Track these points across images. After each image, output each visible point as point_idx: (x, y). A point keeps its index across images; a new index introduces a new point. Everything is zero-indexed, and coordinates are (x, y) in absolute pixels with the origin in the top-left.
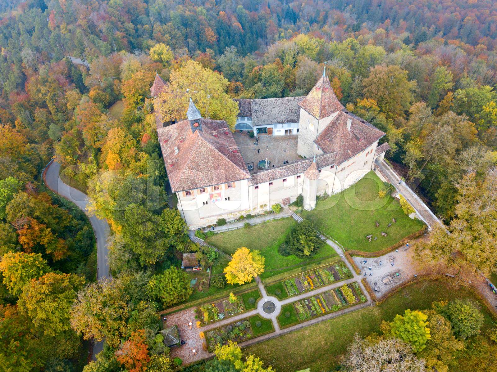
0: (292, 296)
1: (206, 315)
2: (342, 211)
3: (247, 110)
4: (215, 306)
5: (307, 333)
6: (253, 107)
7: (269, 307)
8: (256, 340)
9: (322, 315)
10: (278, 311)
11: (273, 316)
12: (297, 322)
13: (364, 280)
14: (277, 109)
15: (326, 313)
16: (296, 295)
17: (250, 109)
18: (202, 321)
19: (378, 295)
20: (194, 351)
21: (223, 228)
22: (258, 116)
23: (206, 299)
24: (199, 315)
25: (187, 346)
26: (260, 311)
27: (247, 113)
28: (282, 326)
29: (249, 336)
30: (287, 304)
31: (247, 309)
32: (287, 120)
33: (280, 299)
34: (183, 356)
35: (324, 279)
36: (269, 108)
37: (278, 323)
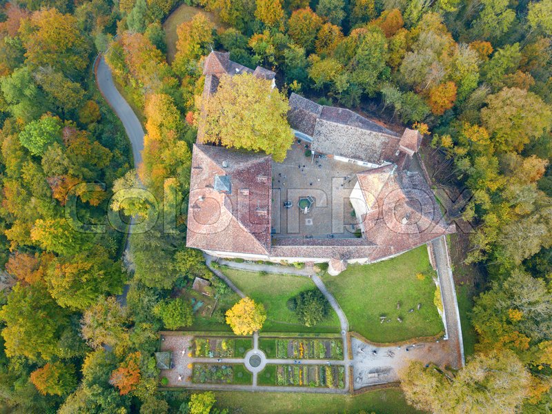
0: (279, 358)
1: (198, 348)
2: (367, 283)
3: (310, 126)
4: (209, 343)
5: (279, 396)
6: (317, 128)
7: (255, 361)
8: (234, 386)
9: (298, 385)
10: (261, 367)
11: (256, 371)
12: (274, 385)
13: (352, 367)
14: (345, 138)
15: (303, 385)
16: (283, 358)
17: (313, 126)
18: (194, 353)
19: (358, 385)
20: (180, 378)
21: (240, 266)
22: (320, 140)
23: (203, 334)
24: (193, 347)
25: (176, 370)
26: (246, 361)
27: (309, 130)
28: (259, 383)
29: (228, 381)
30: (271, 364)
31: (236, 356)
32: (352, 155)
33: (268, 357)
34: (170, 377)
35: (315, 352)
36: (335, 136)
37: (258, 378)
